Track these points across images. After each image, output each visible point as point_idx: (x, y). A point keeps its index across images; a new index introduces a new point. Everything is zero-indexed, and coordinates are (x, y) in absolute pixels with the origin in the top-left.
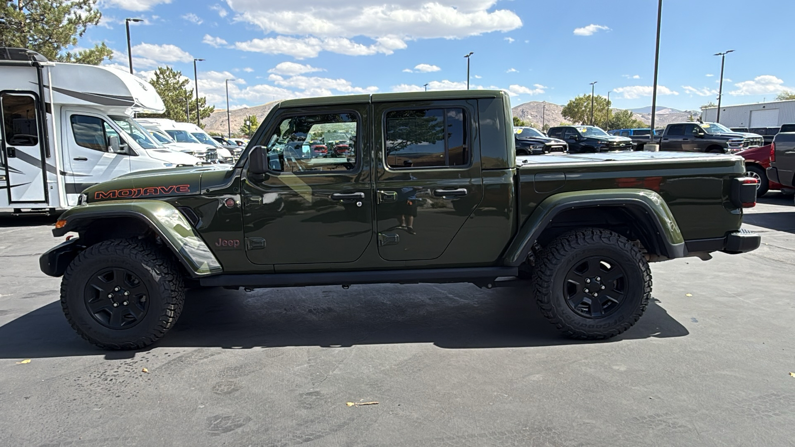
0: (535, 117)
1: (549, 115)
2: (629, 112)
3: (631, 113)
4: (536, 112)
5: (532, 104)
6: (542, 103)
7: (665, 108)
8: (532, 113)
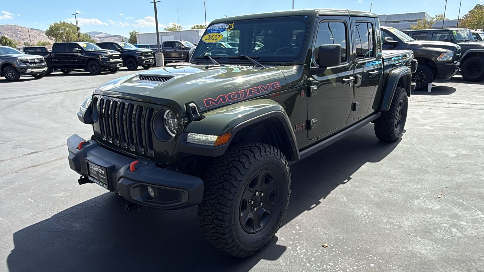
0: (11, 36)
1: (23, 35)
2: (88, 35)
3: (90, 35)
4: (11, 33)
5: (6, 27)
6: (15, 26)
7: (103, 33)
8: (8, 33)
